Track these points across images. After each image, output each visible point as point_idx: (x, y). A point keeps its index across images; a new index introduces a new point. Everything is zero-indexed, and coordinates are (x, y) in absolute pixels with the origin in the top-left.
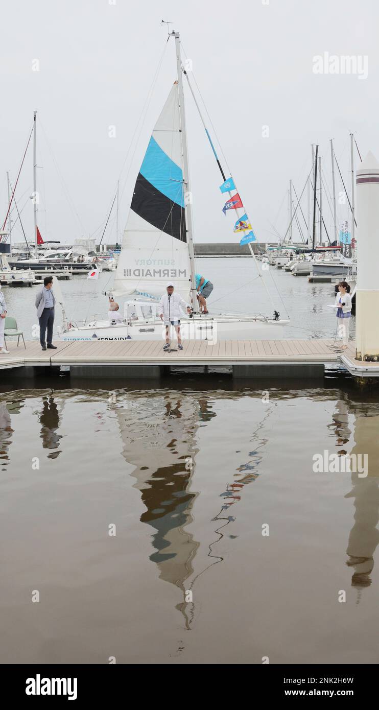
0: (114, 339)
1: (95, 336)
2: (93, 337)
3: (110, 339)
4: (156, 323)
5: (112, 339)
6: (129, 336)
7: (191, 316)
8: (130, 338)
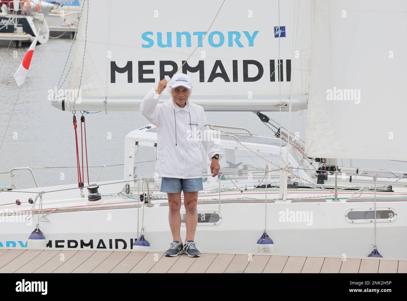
0: (95, 244)
1: (38, 234)
2: (31, 238)
3: (83, 244)
4: (223, 198)
5: (91, 244)
6: (142, 238)
7: (322, 178)
8: (148, 245)
